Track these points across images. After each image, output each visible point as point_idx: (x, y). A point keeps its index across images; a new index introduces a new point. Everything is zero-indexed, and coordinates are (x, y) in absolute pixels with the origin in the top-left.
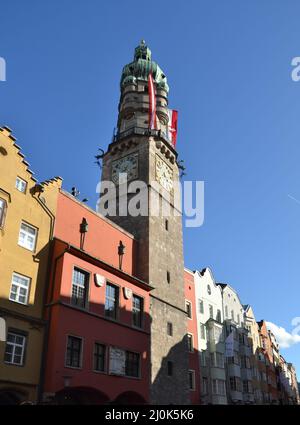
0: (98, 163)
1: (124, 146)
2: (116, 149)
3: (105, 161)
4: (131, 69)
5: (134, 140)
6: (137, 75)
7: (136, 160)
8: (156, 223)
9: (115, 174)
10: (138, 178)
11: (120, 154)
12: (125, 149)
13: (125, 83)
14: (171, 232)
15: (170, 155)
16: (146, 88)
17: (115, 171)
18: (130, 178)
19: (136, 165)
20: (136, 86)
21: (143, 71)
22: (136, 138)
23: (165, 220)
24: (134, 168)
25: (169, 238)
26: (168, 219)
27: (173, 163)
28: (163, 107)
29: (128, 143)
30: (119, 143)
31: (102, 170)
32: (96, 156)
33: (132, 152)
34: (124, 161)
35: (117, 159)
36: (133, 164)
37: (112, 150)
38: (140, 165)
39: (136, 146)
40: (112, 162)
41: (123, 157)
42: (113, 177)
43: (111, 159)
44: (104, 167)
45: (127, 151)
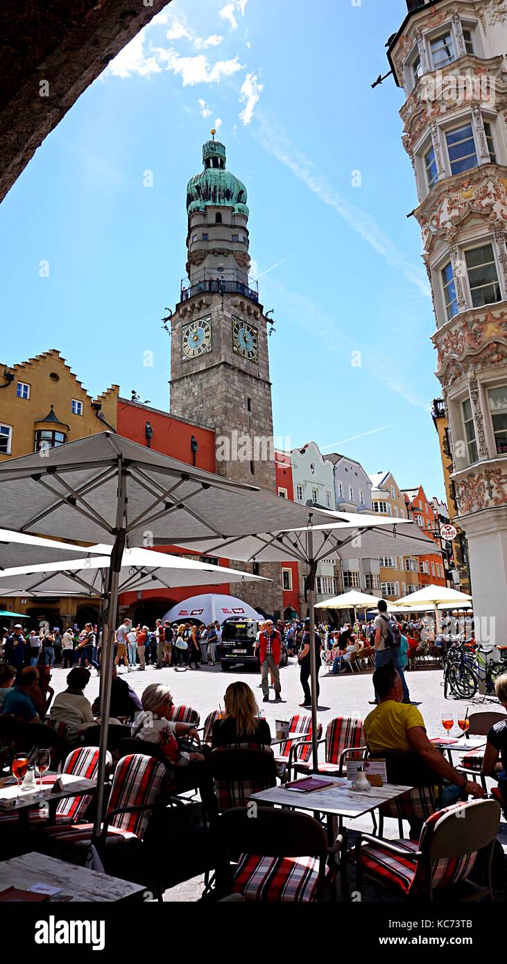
0: (165, 327)
1: (193, 307)
2: (185, 310)
4: (198, 188)
5: (206, 299)
6: (206, 197)
7: (208, 326)
8: (235, 406)
9: (185, 343)
10: (212, 351)
11: (190, 316)
12: (196, 310)
13: (190, 212)
14: (255, 411)
15: (252, 311)
16: (219, 217)
17: (186, 340)
18: (203, 350)
19: (209, 333)
20: (205, 215)
21: (212, 190)
22: (207, 297)
23: (247, 399)
24: (207, 337)
25: (253, 420)
26: (250, 397)
27: (257, 319)
28: (241, 242)
29: (199, 304)
30: (188, 303)
31: (172, 336)
32: (163, 318)
33: (204, 316)
34: (196, 327)
35: (187, 323)
36: (206, 331)
37: (181, 311)
38: (213, 334)
39: (208, 307)
40: (182, 327)
41: (194, 321)
42: (184, 347)
43: (180, 323)
44: (173, 332)
45: (198, 312)
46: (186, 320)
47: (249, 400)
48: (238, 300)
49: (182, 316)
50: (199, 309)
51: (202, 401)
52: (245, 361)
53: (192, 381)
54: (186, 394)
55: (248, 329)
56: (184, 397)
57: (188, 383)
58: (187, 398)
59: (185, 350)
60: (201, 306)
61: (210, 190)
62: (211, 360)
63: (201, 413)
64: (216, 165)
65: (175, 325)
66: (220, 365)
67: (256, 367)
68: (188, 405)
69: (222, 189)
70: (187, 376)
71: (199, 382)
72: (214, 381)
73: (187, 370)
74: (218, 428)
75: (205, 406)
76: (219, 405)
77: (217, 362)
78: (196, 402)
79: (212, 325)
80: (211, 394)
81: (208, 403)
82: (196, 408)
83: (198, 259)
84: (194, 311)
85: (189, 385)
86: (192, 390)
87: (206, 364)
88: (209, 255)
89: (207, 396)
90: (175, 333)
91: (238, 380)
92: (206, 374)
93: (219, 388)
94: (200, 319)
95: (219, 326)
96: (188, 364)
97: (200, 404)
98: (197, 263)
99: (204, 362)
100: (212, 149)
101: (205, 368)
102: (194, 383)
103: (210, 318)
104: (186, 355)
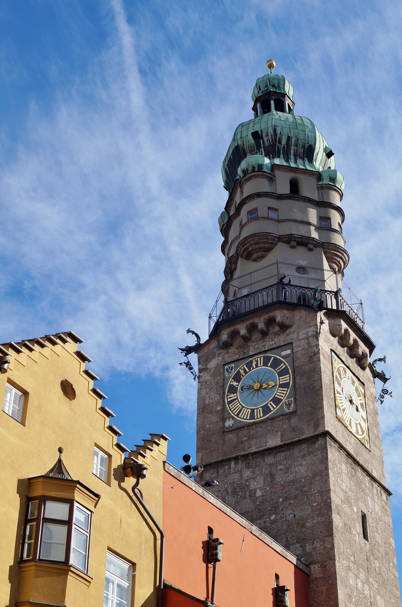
0: (188, 364)
1: (252, 328)
2: (235, 334)
4: (256, 135)
5: (280, 315)
6: (271, 152)
7: (286, 364)
9: (232, 395)
10: (294, 412)
11: (244, 346)
12: (256, 336)
14: (373, 541)
15: (360, 350)
16: (294, 185)
17: (233, 389)
18: (274, 409)
19: (285, 379)
20: (271, 179)
21: (284, 142)
22: (285, 312)
23: (360, 514)
24: (285, 385)
25: (371, 558)
26: (365, 511)
27: (363, 368)
28: (336, 231)
29: (265, 323)
30: (243, 321)
31: (199, 382)
32: (184, 347)
33: (274, 346)
34: (257, 366)
35: (235, 358)
36: (281, 374)
37: (224, 336)
38: (297, 380)
39: (284, 332)
40: (224, 365)
41: (252, 356)
42: (229, 403)
43: (220, 358)
44: (201, 374)
45: (260, 340)
46: (233, 353)
47: (364, 517)
48: (343, 326)
49: (226, 346)
50: (264, 334)
51: (276, 509)
52: (353, 439)
53: (248, 467)
54: (234, 493)
55: (353, 383)
57: (240, 471)
59: (232, 409)
60: (268, 330)
61: (280, 142)
62: (294, 429)
64: (280, 109)
65: (207, 361)
66: (315, 438)
67: (368, 456)
69: (300, 143)
70: (236, 458)
71: (265, 471)
72: (302, 469)
73: (235, 447)
74: (317, 566)
75: (282, 518)
76: (316, 517)
77: (309, 433)
78: (260, 510)
79: (294, 363)
80: (296, 496)
81: (288, 512)
82: (258, 522)
83: (260, 248)
84: (251, 337)
85: (241, 476)
86: (248, 486)
87: (282, 435)
88: (280, 245)
89: (285, 499)
90: (206, 377)
91: (346, 472)
92: (283, 454)
93: (316, 483)
94: (265, 352)
95: (312, 366)
96: (238, 435)
97: (270, 515)
98: (255, 256)
99: (276, 431)
100: (274, 86)
101: (279, 443)
102: (253, 472)
103: (289, 352)
104: (233, 418)
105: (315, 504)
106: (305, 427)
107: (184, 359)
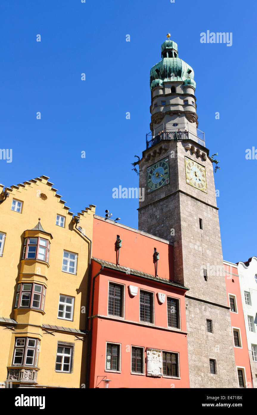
0: (135, 170)
1: (155, 153)
2: (149, 156)
3: (141, 167)
4: (157, 71)
5: (163, 146)
6: (163, 77)
7: (167, 164)
8: (189, 225)
9: (150, 180)
10: (169, 184)
11: (153, 160)
12: (157, 155)
13: (152, 87)
14: (206, 229)
15: (201, 153)
16: (173, 90)
17: (150, 177)
18: (163, 183)
19: (167, 170)
20: (163, 89)
21: (168, 71)
22: (166, 144)
23: (199, 219)
24: (166, 173)
25: (205, 236)
26: (201, 218)
27: (204, 160)
28: (190, 105)
29: (159, 149)
30: (151, 150)
31: (140, 176)
32: (133, 163)
33: (163, 158)
34: (157, 166)
35: (151, 165)
36: (165, 169)
37: (146, 157)
38: (170, 171)
39: (166, 152)
40: (147, 168)
41: (156, 163)
42: (149, 182)
43: (146, 165)
44: (140, 173)
45: (159, 156)
46: (150, 163)
48: (190, 145)
49: (147, 160)
50: (160, 153)
51: (163, 222)
52: (196, 190)
53: (155, 207)
54: (151, 217)
55: (198, 167)
56: (149, 220)
57: (152, 209)
58: (151, 221)
59: (150, 185)
61: (167, 72)
62: (169, 190)
63: (162, 231)
64: (171, 56)
66: (176, 193)
67: (205, 195)
68: (153, 225)
69: (175, 70)
70: (151, 204)
71: (160, 208)
73: (151, 200)
74: (176, 242)
75: (165, 225)
76: (176, 224)
77: (174, 191)
78: (158, 223)
79: (169, 164)
80: (170, 216)
81: (167, 223)
82: (158, 227)
83: (159, 118)
84: (155, 156)
85: (152, 211)
86: (155, 214)
87: (165, 193)
88: (166, 115)
89: (166, 218)
90: (142, 173)
91: (191, 204)
92: (165, 201)
93: (176, 210)
94: (160, 161)
95: (175, 164)
96: (152, 195)
97: (162, 224)
98: (157, 122)
99: (164, 192)
100: (168, 46)
101: (165, 197)
102: (156, 209)
103: (168, 160)
104: (150, 188)
105: (175, 219)
106: (172, 189)
107: (133, 168)
